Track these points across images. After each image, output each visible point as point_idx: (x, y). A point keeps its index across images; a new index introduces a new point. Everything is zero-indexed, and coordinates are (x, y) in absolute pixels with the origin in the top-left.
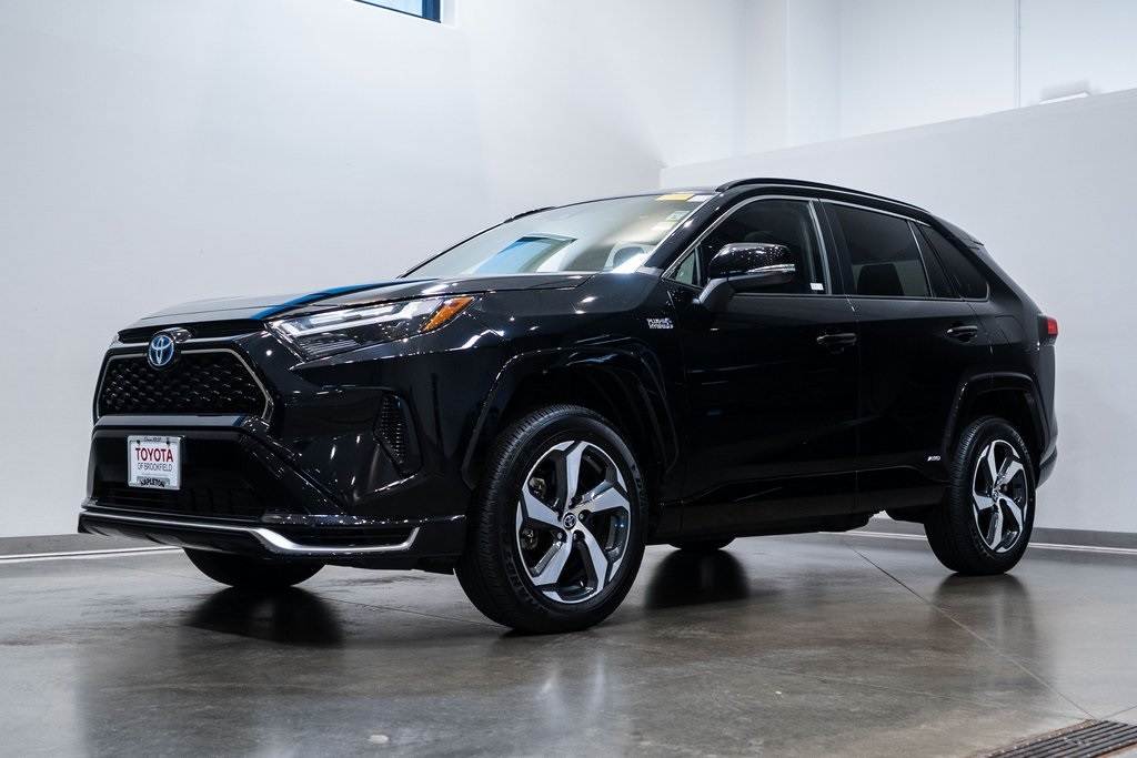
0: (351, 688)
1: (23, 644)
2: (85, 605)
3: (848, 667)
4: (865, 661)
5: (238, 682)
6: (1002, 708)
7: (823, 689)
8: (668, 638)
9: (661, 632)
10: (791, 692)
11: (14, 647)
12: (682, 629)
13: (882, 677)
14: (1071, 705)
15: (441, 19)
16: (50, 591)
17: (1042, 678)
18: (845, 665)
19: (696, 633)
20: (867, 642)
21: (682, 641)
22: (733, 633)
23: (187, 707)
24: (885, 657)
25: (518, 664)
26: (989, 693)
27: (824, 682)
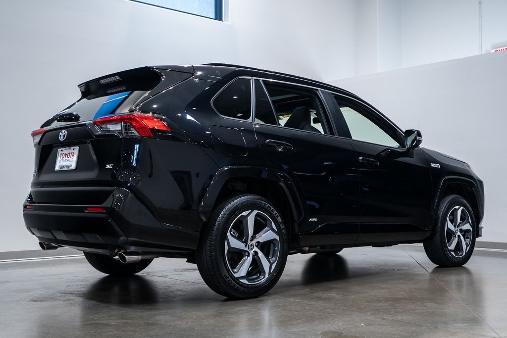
0: (177, 323)
1: (40, 301)
2: (68, 282)
3: (395, 312)
4: (403, 309)
5: (130, 320)
6: (460, 332)
7: (382, 323)
8: (318, 297)
9: (316, 294)
10: (368, 325)
11: (36, 303)
12: (325, 293)
13: (409, 317)
14: (492, 331)
15: (223, 20)
16: (54, 275)
17: (480, 317)
18: (394, 311)
19: (331, 295)
20: (405, 299)
21: (324, 299)
22: (346, 295)
23: (106, 332)
24: (413, 307)
25: (251, 311)
26: (456, 325)
27: (383, 319)
